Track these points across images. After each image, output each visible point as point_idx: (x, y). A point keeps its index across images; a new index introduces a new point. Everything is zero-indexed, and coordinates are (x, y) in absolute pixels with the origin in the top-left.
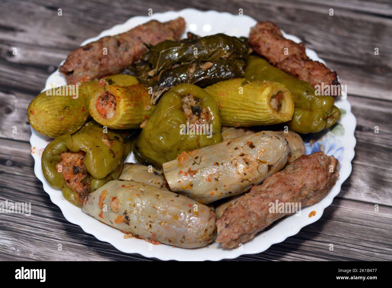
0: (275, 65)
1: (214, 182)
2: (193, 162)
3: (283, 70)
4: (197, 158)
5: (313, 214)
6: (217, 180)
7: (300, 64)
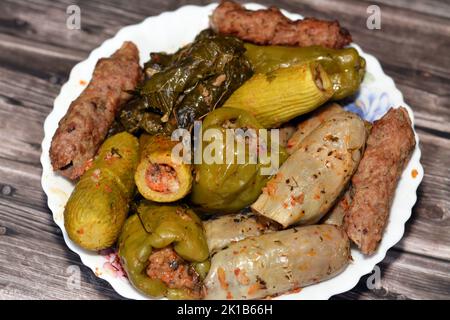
0: (267, 44)
1: (322, 196)
2: (289, 188)
3: (280, 45)
4: (288, 181)
5: (414, 174)
6: (323, 192)
7: (294, 30)
